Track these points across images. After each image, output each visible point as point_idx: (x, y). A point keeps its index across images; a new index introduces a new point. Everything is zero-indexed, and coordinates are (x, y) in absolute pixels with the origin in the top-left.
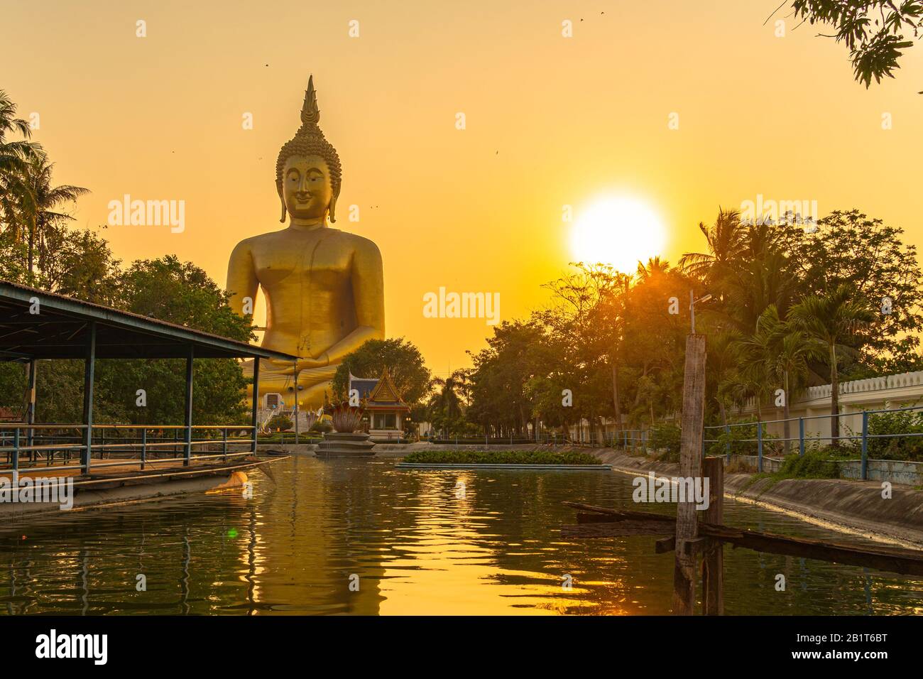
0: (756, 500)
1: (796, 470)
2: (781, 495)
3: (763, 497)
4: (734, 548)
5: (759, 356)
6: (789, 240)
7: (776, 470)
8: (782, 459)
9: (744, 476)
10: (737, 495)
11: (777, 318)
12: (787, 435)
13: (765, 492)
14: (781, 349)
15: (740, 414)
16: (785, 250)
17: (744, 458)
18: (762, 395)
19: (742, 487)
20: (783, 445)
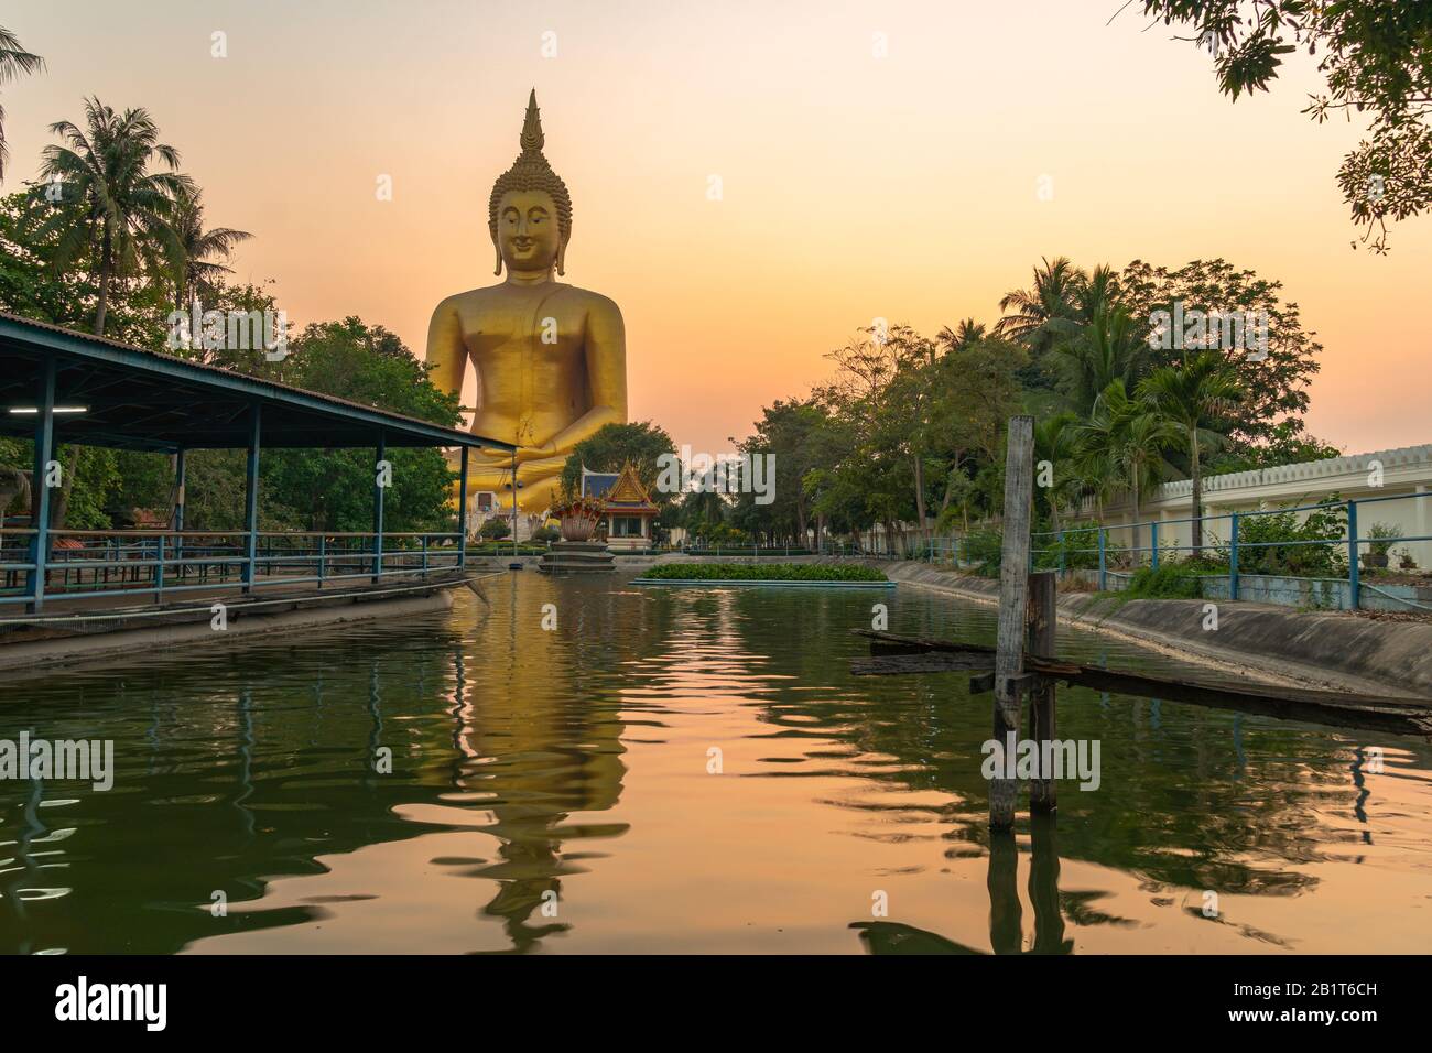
0: (1097, 625)
1: (1148, 587)
2: (1128, 620)
3: (1105, 622)
4: (1069, 686)
5: (1101, 444)
6: (1138, 297)
7: (1122, 588)
8: (1129, 574)
9: (1081, 595)
10: (1073, 619)
11: (1125, 397)
12: (1136, 543)
13: (1108, 615)
14: (1130, 436)
15: (1077, 517)
16: (1132, 310)
17: (1082, 573)
18: (1104, 494)
19: (1081, 609)
20: (1131, 556)
